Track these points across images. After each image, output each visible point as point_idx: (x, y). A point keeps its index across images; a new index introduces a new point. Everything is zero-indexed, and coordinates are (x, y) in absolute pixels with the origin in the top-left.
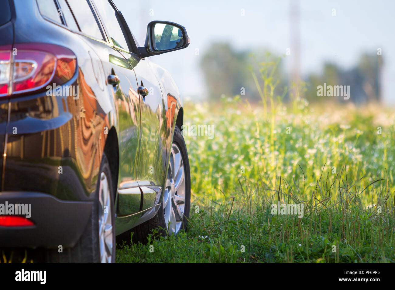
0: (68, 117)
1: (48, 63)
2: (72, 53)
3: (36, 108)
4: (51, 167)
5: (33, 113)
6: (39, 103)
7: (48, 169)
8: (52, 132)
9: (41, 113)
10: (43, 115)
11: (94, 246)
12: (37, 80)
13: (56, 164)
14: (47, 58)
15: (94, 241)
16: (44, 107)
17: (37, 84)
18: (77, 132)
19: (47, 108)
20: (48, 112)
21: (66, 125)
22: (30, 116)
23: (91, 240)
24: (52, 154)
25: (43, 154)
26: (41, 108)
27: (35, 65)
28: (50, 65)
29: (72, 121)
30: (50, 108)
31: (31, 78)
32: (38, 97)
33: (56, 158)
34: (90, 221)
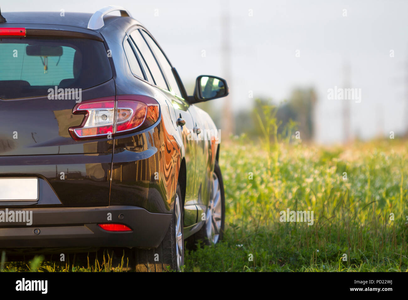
0: (154, 151)
1: (140, 109)
2: (157, 103)
3: (131, 144)
4: (143, 188)
5: (129, 148)
6: (133, 140)
7: (142, 190)
8: (144, 161)
9: (135, 147)
10: (137, 149)
11: (172, 247)
12: (132, 123)
13: (145, 185)
14: (139, 106)
15: (172, 244)
16: (137, 143)
17: (133, 126)
18: (160, 162)
19: (139, 144)
20: (141, 147)
21: (153, 157)
22: (127, 150)
23: (170, 242)
24: (144, 179)
25: (137, 179)
26: (135, 144)
27: (132, 111)
28: (142, 111)
29: (156, 154)
30: (142, 144)
31: (128, 121)
32: (133, 136)
33: (147, 182)
34: (170, 228)
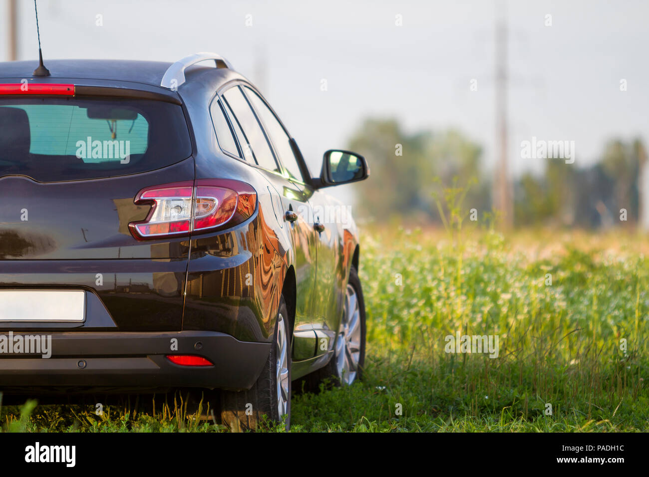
0: (247, 256)
1: (229, 199)
2: (254, 190)
3: (216, 246)
4: (230, 307)
5: (212, 251)
6: (219, 242)
7: (228, 309)
8: (232, 270)
9: (221, 251)
10: (224, 253)
11: (271, 389)
12: (217, 217)
13: (232, 303)
14: (228, 194)
15: (272, 384)
16: (224, 246)
17: (218, 221)
18: (256, 270)
19: (226, 247)
20: (228, 250)
21: (245, 263)
22: (209, 255)
23: (268, 382)
24: (231, 293)
25: (222, 294)
26: (221, 247)
27: (217, 202)
28: (231, 201)
29: (251, 260)
30: (230, 247)
31: (212, 215)
32: (218, 234)
33: (234, 298)
34: (268, 363)
